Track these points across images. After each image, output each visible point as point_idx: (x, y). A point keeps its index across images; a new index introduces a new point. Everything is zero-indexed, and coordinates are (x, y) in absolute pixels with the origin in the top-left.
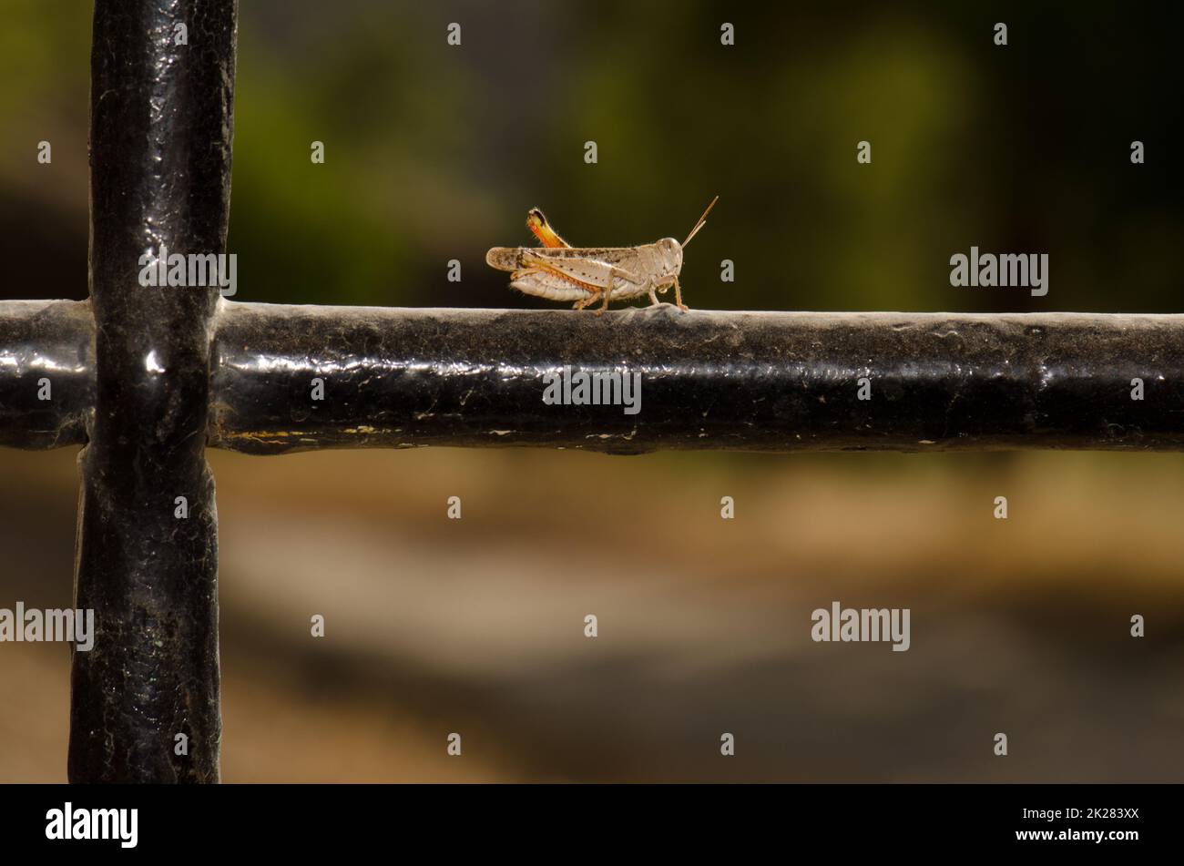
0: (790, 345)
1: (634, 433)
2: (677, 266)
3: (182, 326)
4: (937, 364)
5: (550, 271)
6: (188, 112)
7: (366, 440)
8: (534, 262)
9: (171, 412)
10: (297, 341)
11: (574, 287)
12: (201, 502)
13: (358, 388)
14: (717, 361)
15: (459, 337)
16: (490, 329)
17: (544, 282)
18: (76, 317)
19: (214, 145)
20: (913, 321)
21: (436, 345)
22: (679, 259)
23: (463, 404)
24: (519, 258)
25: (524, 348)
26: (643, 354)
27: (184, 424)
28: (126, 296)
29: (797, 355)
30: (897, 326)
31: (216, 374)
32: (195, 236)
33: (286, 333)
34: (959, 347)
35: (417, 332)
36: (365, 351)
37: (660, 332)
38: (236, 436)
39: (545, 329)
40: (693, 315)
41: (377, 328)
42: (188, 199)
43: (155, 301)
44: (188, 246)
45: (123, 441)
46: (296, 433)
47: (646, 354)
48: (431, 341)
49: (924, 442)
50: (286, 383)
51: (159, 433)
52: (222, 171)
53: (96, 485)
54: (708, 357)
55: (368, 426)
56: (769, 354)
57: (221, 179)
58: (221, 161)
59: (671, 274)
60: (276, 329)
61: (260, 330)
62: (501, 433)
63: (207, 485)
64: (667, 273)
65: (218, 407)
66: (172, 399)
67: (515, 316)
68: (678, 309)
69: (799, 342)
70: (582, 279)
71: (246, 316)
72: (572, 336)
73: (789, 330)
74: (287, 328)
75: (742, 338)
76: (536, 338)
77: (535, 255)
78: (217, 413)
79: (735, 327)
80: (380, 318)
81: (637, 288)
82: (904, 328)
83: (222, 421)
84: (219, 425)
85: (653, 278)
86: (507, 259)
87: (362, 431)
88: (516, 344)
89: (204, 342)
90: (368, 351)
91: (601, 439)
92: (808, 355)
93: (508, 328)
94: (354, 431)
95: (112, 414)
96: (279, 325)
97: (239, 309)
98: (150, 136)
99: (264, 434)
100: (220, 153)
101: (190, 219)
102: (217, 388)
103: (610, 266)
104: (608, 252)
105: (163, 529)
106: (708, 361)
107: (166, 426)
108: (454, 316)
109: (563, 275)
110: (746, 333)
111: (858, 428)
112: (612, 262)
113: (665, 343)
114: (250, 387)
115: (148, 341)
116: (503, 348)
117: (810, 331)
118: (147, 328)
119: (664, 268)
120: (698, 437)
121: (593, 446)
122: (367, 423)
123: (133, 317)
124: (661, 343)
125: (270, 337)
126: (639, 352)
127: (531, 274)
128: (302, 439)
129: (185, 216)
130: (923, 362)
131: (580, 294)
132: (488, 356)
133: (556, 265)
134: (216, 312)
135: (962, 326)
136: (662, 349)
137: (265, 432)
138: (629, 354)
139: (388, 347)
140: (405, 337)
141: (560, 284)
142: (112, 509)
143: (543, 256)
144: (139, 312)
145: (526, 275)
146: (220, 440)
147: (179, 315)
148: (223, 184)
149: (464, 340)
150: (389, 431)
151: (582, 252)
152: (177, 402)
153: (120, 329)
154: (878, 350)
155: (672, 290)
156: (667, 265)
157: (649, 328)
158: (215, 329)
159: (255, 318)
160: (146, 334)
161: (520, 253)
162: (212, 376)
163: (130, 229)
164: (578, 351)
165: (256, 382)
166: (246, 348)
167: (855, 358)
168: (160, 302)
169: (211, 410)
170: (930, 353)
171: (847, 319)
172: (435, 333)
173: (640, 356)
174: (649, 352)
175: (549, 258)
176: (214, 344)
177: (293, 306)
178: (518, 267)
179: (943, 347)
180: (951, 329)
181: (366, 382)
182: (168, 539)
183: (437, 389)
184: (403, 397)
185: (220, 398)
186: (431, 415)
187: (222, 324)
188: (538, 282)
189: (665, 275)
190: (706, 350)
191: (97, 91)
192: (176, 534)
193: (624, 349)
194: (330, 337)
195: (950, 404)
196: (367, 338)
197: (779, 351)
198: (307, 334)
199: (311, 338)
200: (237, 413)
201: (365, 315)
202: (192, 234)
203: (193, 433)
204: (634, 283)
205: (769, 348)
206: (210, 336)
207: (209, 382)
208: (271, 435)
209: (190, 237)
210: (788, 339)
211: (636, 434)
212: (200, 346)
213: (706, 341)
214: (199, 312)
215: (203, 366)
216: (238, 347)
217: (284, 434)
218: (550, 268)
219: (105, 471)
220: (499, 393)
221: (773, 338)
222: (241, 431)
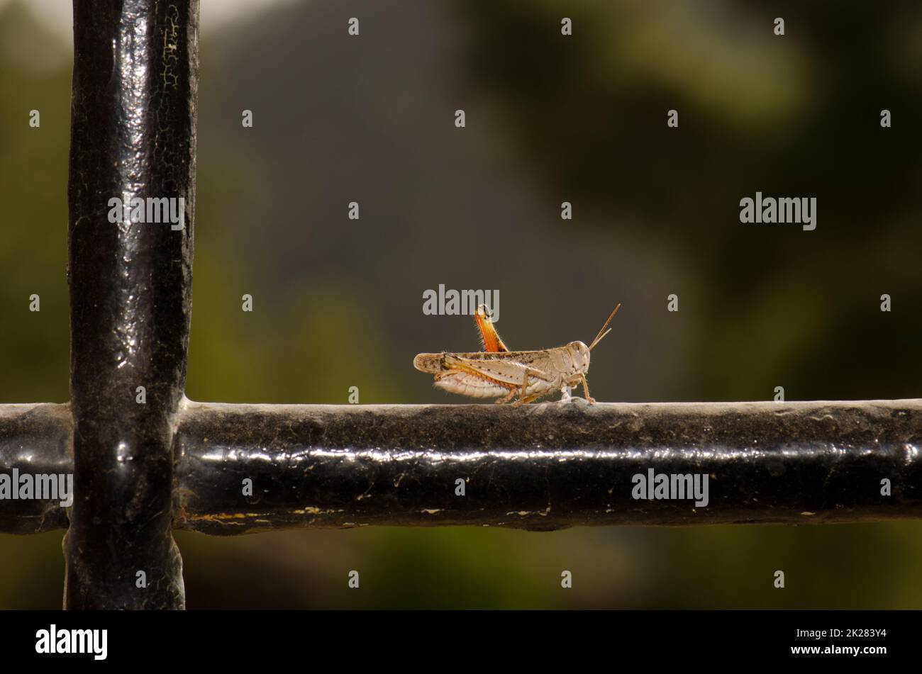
0: (684, 429)
1: (548, 509)
2: (584, 365)
3: (147, 419)
4: (814, 443)
5: (471, 372)
6: (152, 234)
7: (314, 520)
8: (455, 364)
9: (138, 495)
10: (250, 433)
11: (492, 385)
12: (168, 575)
13: (304, 473)
14: (620, 445)
15: (392, 427)
16: (421, 420)
17: (464, 381)
18: (57, 416)
19: (174, 262)
20: (793, 407)
21: (372, 435)
22: (586, 359)
23: (397, 485)
24: (442, 361)
25: (450, 436)
26: (555, 439)
27: (150, 505)
28: (99, 394)
29: (691, 437)
30: (779, 412)
31: (180, 463)
32: (159, 342)
33: (240, 426)
34: (834, 428)
35: (356, 424)
36: (310, 441)
37: (570, 421)
38: (199, 518)
39: (468, 419)
40: (599, 406)
41: (320, 421)
42: (152, 310)
43: (124, 398)
44: (153, 351)
45: (97, 521)
46: (251, 515)
47: (557, 440)
48: (368, 431)
49: (805, 513)
50: (241, 470)
51: (129, 513)
52: (182, 286)
53: (75, 562)
54: (612, 440)
55: (314, 507)
56: (666, 437)
57: (181, 293)
58: (181, 277)
59: (579, 372)
60: (232, 423)
61: (217, 424)
62: (431, 511)
63: (173, 562)
64: (576, 371)
65: (182, 492)
66: (139, 483)
67: (442, 410)
68: (586, 402)
69: (692, 427)
70: (498, 378)
71: (206, 413)
72: (492, 425)
73: (683, 417)
74: (242, 422)
75: (642, 424)
76: (460, 427)
77: (456, 358)
78: (181, 497)
79: (635, 415)
80: (324, 413)
81: (549, 385)
82: (785, 413)
83: (186, 504)
84: (183, 508)
85: (564, 375)
86: (432, 363)
87: (309, 512)
88: (443, 433)
89: (167, 435)
90: (312, 441)
91: (520, 516)
92: (700, 437)
93: (435, 419)
94: (302, 512)
95: (87, 498)
96: (235, 419)
97: (200, 408)
98: (118, 255)
99: (223, 516)
100: (180, 271)
101: (154, 327)
102: (181, 475)
103: (524, 366)
104: (522, 354)
105: (135, 599)
106: (612, 444)
107: (134, 507)
108: (389, 410)
109: (482, 375)
110: (645, 420)
111: (746, 502)
112: (525, 363)
113: (574, 430)
114: (209, 473)
115: (117, 433)
116: (431, 436)
117: (702, 417)
118: (117, 422)
119: (573, 367)
120: (605, 512)
121: (514, 523)
122: (313, 504)
123: (105, 412)
124: (571, 430)
125: (227, 430)
126: (551, 437)
127: (453, 374)
128: (257, 520)
129: (150, 325)
130: (802, 441)
131: (499, 391)
132: (418, 443)
133: (475, 367)
134: (179, 410)
135: (836, 411)
136: (571, 435)
137: (224, 514)
138: (542, 440)
139: (330, 437)
140: (345, 428)
141: (479, 383)
142: (90, 583)
143: (464, 359)
144: (109, 407)
145: (448, 375)
146: (185, 522)
147: (145, 410)
148: (183, 297)
149: (397, 430)
150: (333, 511)
151: (499, 355)
152: (144, 485)
153: (93, 423)
154: (762, 432)
155: (581, 386)
156: (576, 365)
157: (560, 417)
158: (179, 424)
159: (214, 415)
160: (115, 427)
161: (443, 357)
162: (176, 465)
163: (101, 337)
164: (498, 438)
165: (214, 469)
166: (206, 440)
167: (742, 440)
168: (128, 399)
169: (175, 495)
170: (808, 434)
171: (736, 407)
172: (371, 424)
173: (552, 441)
174: (560, 438)
175: (469, 360)
176: (177, 437)
177: (248, 405)
178: (442, 370)
179: (819, 428)
180: (827, 413)
181: (311, 467)
182: (138, 608)
183: (374, 473)
184: (344, 480)
185: (183, 484)
186: (369, 496)
187: (184, 419)
188: (459, 381)
189: (575, 373)
190: (610, 435)
191: (73, 218)
192: (146, 604)
193: (538, 435)
194: (280, 429)
195: (827, 479)
196: (311, 430)
197: (674, 435)
198: (259, 427)
199: (263, 430)
200: (199, 498)
201: (311, 410)
202: (156, 341)
203: (158, 514)
204: (546, 380)
205: (665, 432)
206: (173, 430)
207: (173, 469)
208: (230, 517)
209: (155, 343)
210: (682, 424)
211: (551, 510)
212: (164, 438)
213: (610, 427)
214: (163, 408)
215: (168, 455)
216: (199, 439)
217: (241, 516)
218: (470, 369)
219: (82, 549)
220: (428, 475)
221: (670, 423)
222: (203, 513)
